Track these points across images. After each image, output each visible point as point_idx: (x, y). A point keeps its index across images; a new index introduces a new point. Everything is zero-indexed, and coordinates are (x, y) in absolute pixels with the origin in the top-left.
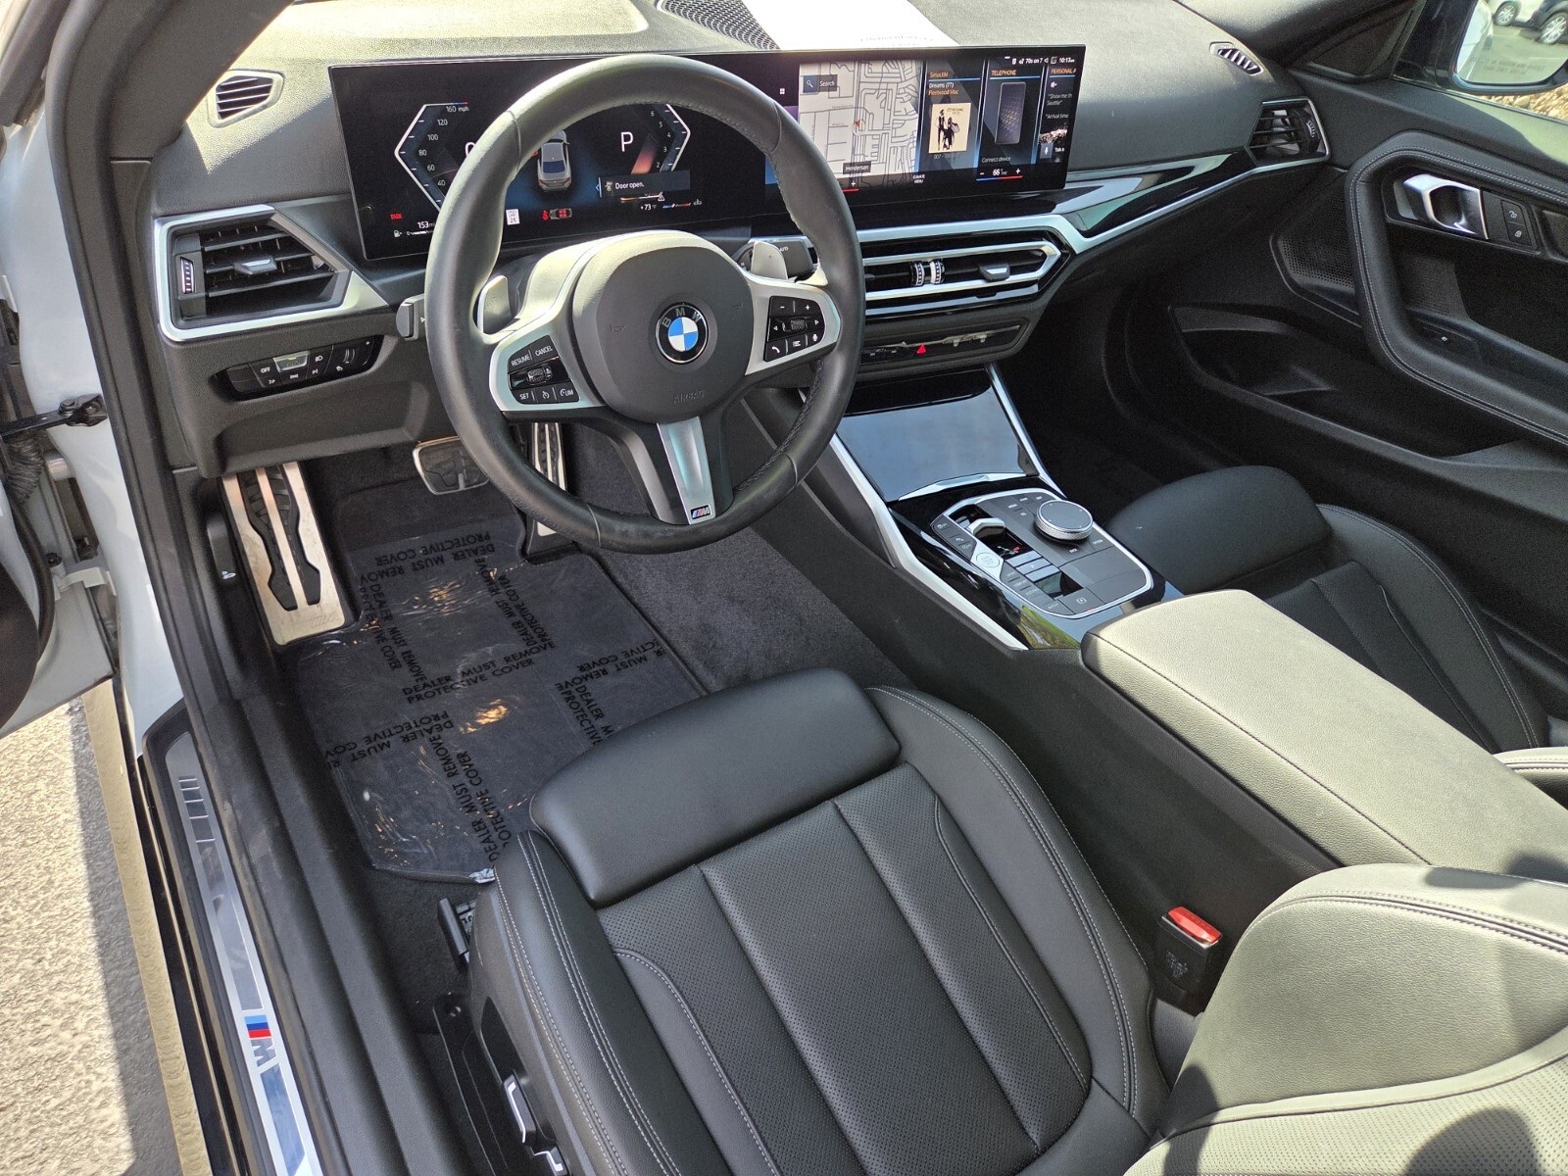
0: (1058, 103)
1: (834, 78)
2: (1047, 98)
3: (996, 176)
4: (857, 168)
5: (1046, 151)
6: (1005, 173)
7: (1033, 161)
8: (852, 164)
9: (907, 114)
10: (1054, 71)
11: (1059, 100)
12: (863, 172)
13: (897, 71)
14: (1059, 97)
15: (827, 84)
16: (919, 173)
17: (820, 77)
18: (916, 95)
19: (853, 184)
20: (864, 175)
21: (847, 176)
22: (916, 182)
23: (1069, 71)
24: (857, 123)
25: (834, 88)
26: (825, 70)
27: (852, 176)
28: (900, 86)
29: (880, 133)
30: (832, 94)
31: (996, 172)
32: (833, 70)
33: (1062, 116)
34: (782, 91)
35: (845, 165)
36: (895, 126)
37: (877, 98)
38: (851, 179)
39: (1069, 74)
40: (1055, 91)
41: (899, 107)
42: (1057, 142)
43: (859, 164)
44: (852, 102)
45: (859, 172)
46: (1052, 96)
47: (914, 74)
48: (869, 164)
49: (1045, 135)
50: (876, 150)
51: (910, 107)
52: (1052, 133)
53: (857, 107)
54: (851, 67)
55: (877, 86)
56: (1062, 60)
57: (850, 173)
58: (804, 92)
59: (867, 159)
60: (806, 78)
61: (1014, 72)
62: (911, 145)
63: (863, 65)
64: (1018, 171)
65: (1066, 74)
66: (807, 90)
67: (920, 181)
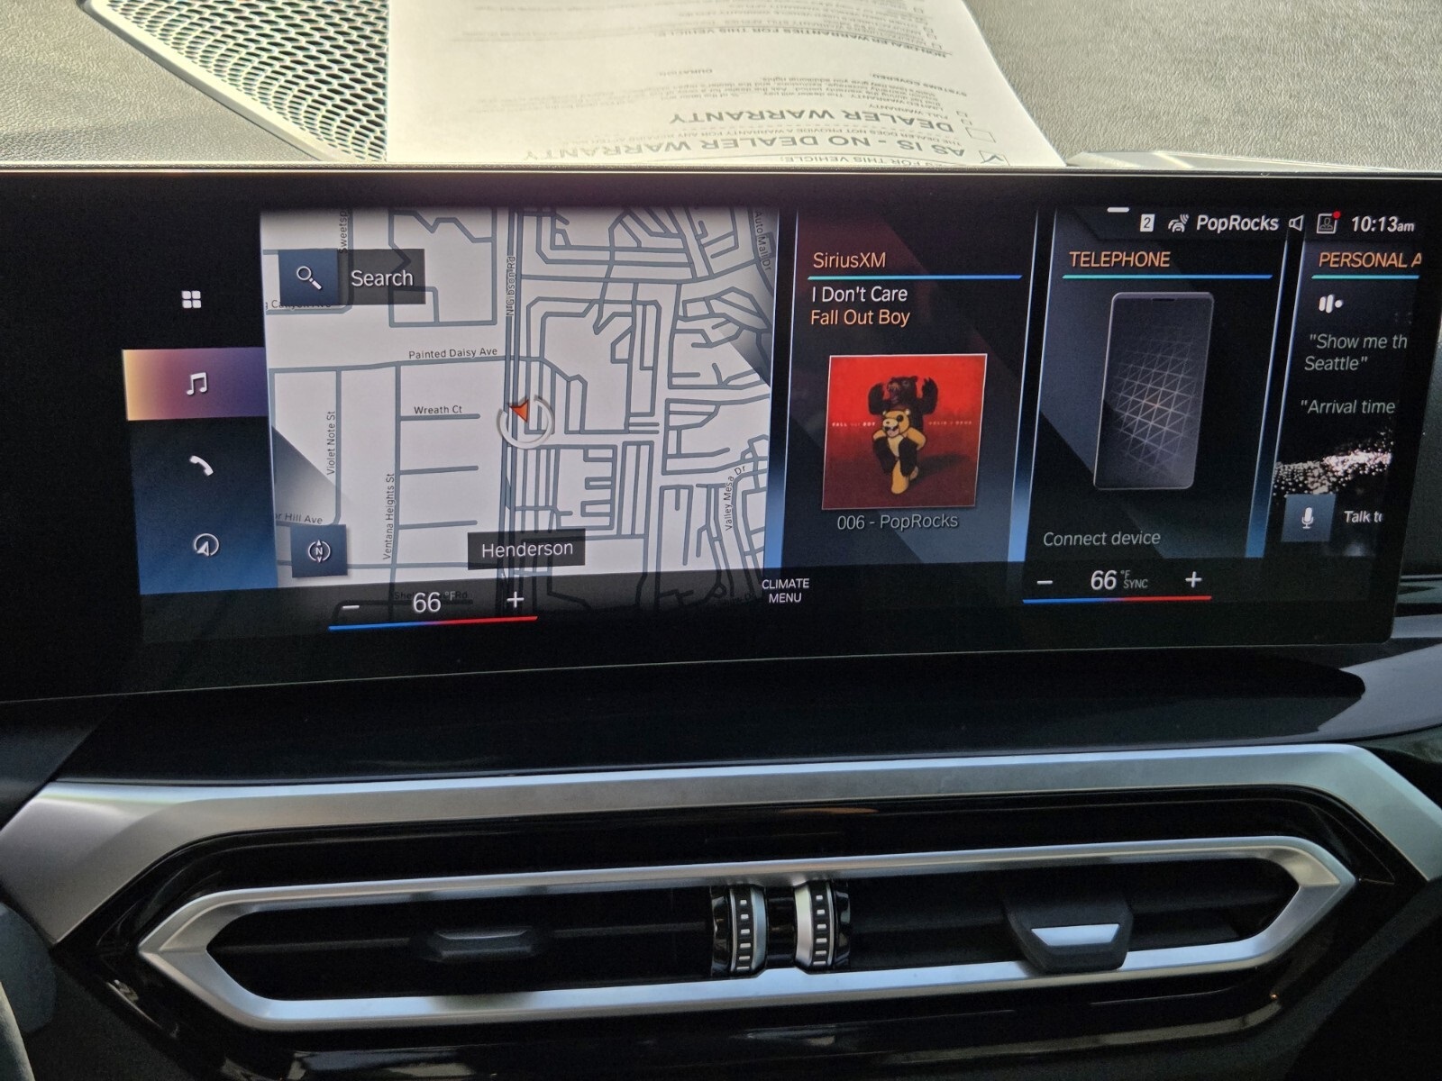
0: (1352, 364)
1: (412, 260)
2: (1304, 347)
3: (1104, 592)
4: (530, 551)
5: (1308, 517)
6: (1140, 584)
7: (1255, 547)
8: (501, 538)
9: (722, 385)
10: (1330, 257)
11: (1354, 353)
12: (550, 562)
13: (678, 243)
14: (1352, 343)
15: (383, 280)
16: (785, 573)
17: (349, 257)
18: (756, 322)
19: (515, 600)
20: (558, 571)
21: (491, 574)
22: (778, 598)
23: (1396, 260)
24: (518, 408)
25: (415, 293)
26: (370, 235)
27: (506, 573)
28: (688, 292)
29: (618, 440)
30: (403, 311)
31: (1103, 580)
32: (408, 234)
33: (1369, 407)
34: (192, 300)
35: (475, 540)
36: (675, 420)
37: (598, 329)
38: (505, 587)
39: (1392, 269)
40: (1331, 323)
41: (688, 357)
42: (1352, 490)
43: (536, 538)
44: (495, 339)
45: (535, 562)
46: (1326, 341)
47: (745, 252)
48: (577, 536)
49: (1301, 466)
50: (606, 494)
51: (734, 362)
52: (1332, 461)
53: (507, 358)
54: (479, 225)
55: (593, 291)
56: (1364, 224)
57: (498, 564)
58: (282, 304)
59: (567, 523)
60: (288, 259)
61: (1161, 259)
62: (747, 483)
63: (530, 225)
64: (1194, 580)
65: (1379, 269)
66: (294, 297)
67: (792, 598)
